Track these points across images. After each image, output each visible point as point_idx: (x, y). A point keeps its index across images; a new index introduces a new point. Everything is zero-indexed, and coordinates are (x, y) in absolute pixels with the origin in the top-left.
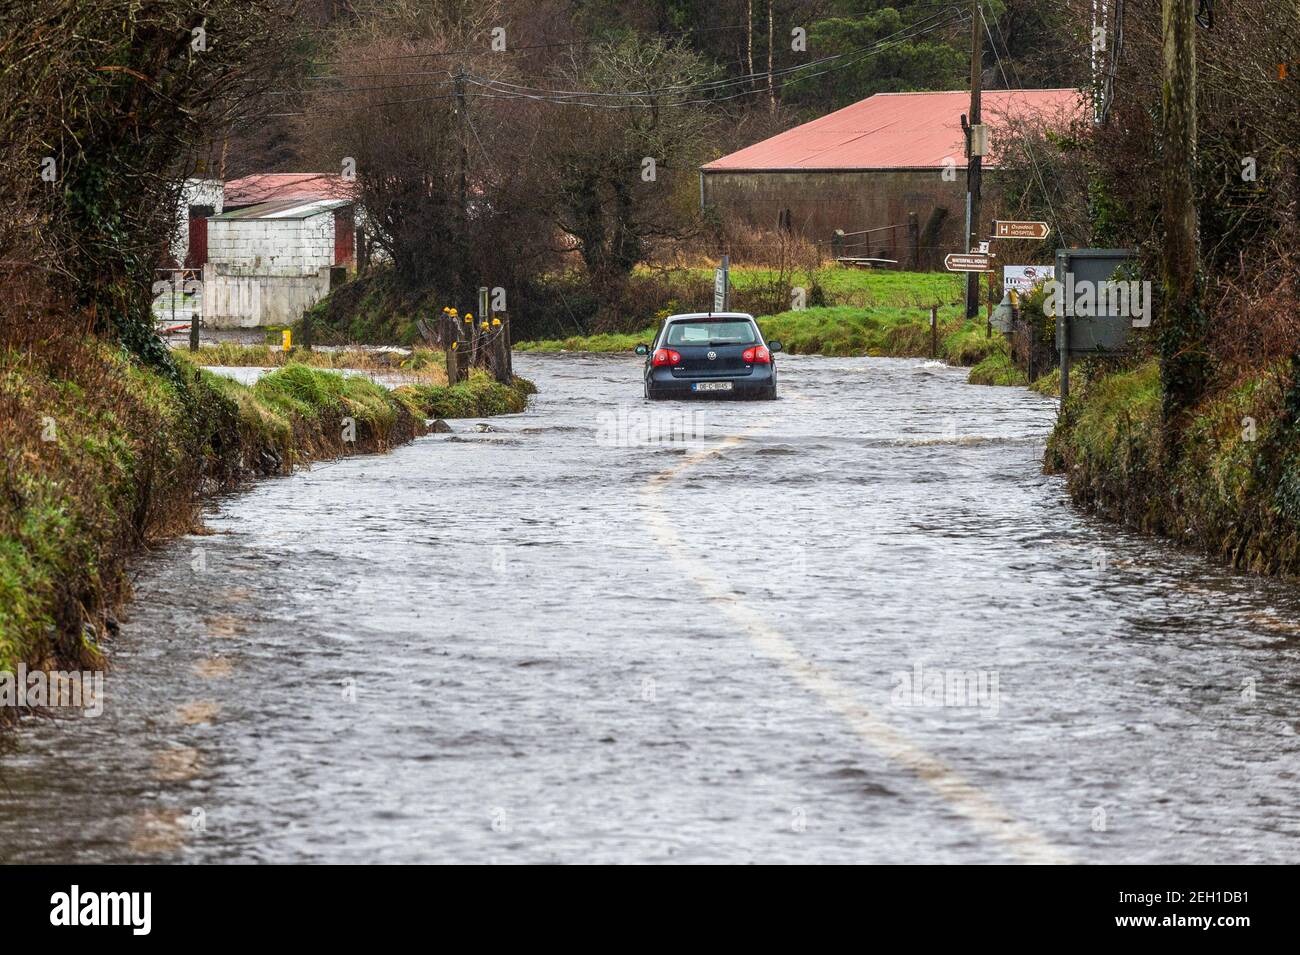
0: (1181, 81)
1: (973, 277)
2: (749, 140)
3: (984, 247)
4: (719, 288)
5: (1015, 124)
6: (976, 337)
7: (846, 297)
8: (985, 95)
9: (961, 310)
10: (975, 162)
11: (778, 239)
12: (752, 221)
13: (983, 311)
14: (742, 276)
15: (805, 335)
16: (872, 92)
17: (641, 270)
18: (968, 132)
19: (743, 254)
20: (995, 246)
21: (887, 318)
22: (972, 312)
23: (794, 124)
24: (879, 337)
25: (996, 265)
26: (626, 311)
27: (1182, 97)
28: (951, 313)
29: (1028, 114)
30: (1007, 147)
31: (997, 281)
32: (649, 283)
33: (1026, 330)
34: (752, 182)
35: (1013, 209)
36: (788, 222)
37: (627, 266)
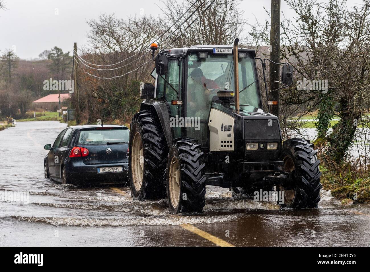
0: (77, 94)
1: (60, 113)
2: (37, 99)
3: (61, 110)
4: (34, 114)
5: (64, 97)
6: (60, 118)
7: (47, 115)
8: (61, 94)
9: (59, 116)
10: (60, 101)
11: (40, 109)
12: (38, 107)
13: (61, 116)
14: (37, 113)
15: (43, 119)
16: (49, 94)
17: (27, 113)
18: (59, 98)
19: (37, 111)
20: (62, 109)
21: (51, 117)
22: (60, 116)
23: (42, 98)
24: (51, 119)
25: (62, 111)
26: (25, 117)
27: (77, 95)
28: (58, 116)
29: (65, 96)
30: (63, 99)
31: (62, 113)
32: (27, 114)
33: (65, 118)
34: (38, 104)
35: (64, 106)
36: (41, 107)
37: (25, 112)
